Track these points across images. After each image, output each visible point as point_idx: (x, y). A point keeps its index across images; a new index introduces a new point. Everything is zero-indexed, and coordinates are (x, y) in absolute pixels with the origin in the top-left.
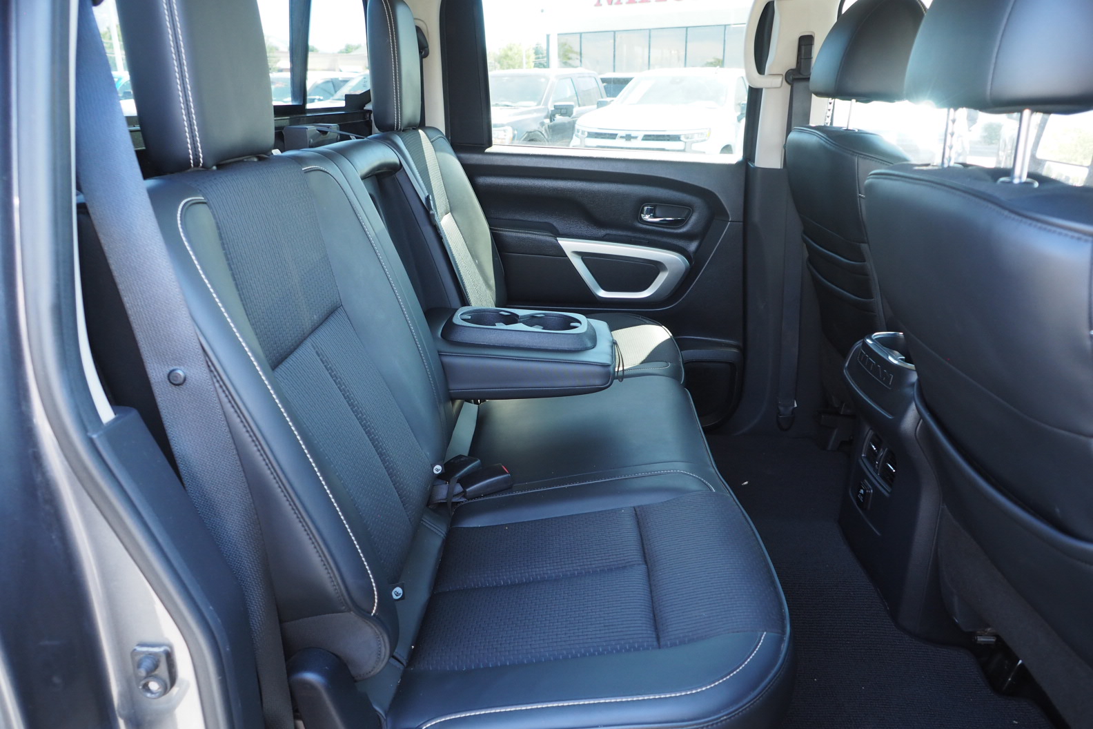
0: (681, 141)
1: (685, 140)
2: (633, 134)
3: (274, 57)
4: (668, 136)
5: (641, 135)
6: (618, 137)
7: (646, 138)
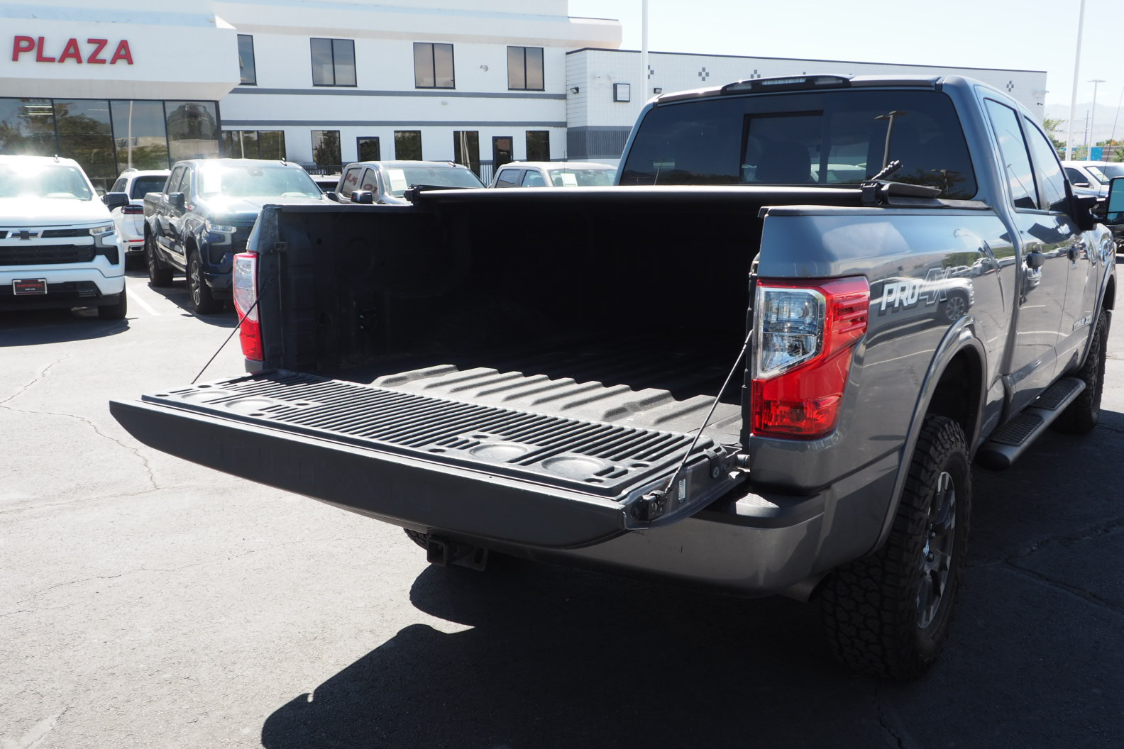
0: (89, 235)
1: (94, 234)
2: (32, 230)
4: (75, 230)
5: (41, 231)
6: (9, 235)
7: (47, 234)
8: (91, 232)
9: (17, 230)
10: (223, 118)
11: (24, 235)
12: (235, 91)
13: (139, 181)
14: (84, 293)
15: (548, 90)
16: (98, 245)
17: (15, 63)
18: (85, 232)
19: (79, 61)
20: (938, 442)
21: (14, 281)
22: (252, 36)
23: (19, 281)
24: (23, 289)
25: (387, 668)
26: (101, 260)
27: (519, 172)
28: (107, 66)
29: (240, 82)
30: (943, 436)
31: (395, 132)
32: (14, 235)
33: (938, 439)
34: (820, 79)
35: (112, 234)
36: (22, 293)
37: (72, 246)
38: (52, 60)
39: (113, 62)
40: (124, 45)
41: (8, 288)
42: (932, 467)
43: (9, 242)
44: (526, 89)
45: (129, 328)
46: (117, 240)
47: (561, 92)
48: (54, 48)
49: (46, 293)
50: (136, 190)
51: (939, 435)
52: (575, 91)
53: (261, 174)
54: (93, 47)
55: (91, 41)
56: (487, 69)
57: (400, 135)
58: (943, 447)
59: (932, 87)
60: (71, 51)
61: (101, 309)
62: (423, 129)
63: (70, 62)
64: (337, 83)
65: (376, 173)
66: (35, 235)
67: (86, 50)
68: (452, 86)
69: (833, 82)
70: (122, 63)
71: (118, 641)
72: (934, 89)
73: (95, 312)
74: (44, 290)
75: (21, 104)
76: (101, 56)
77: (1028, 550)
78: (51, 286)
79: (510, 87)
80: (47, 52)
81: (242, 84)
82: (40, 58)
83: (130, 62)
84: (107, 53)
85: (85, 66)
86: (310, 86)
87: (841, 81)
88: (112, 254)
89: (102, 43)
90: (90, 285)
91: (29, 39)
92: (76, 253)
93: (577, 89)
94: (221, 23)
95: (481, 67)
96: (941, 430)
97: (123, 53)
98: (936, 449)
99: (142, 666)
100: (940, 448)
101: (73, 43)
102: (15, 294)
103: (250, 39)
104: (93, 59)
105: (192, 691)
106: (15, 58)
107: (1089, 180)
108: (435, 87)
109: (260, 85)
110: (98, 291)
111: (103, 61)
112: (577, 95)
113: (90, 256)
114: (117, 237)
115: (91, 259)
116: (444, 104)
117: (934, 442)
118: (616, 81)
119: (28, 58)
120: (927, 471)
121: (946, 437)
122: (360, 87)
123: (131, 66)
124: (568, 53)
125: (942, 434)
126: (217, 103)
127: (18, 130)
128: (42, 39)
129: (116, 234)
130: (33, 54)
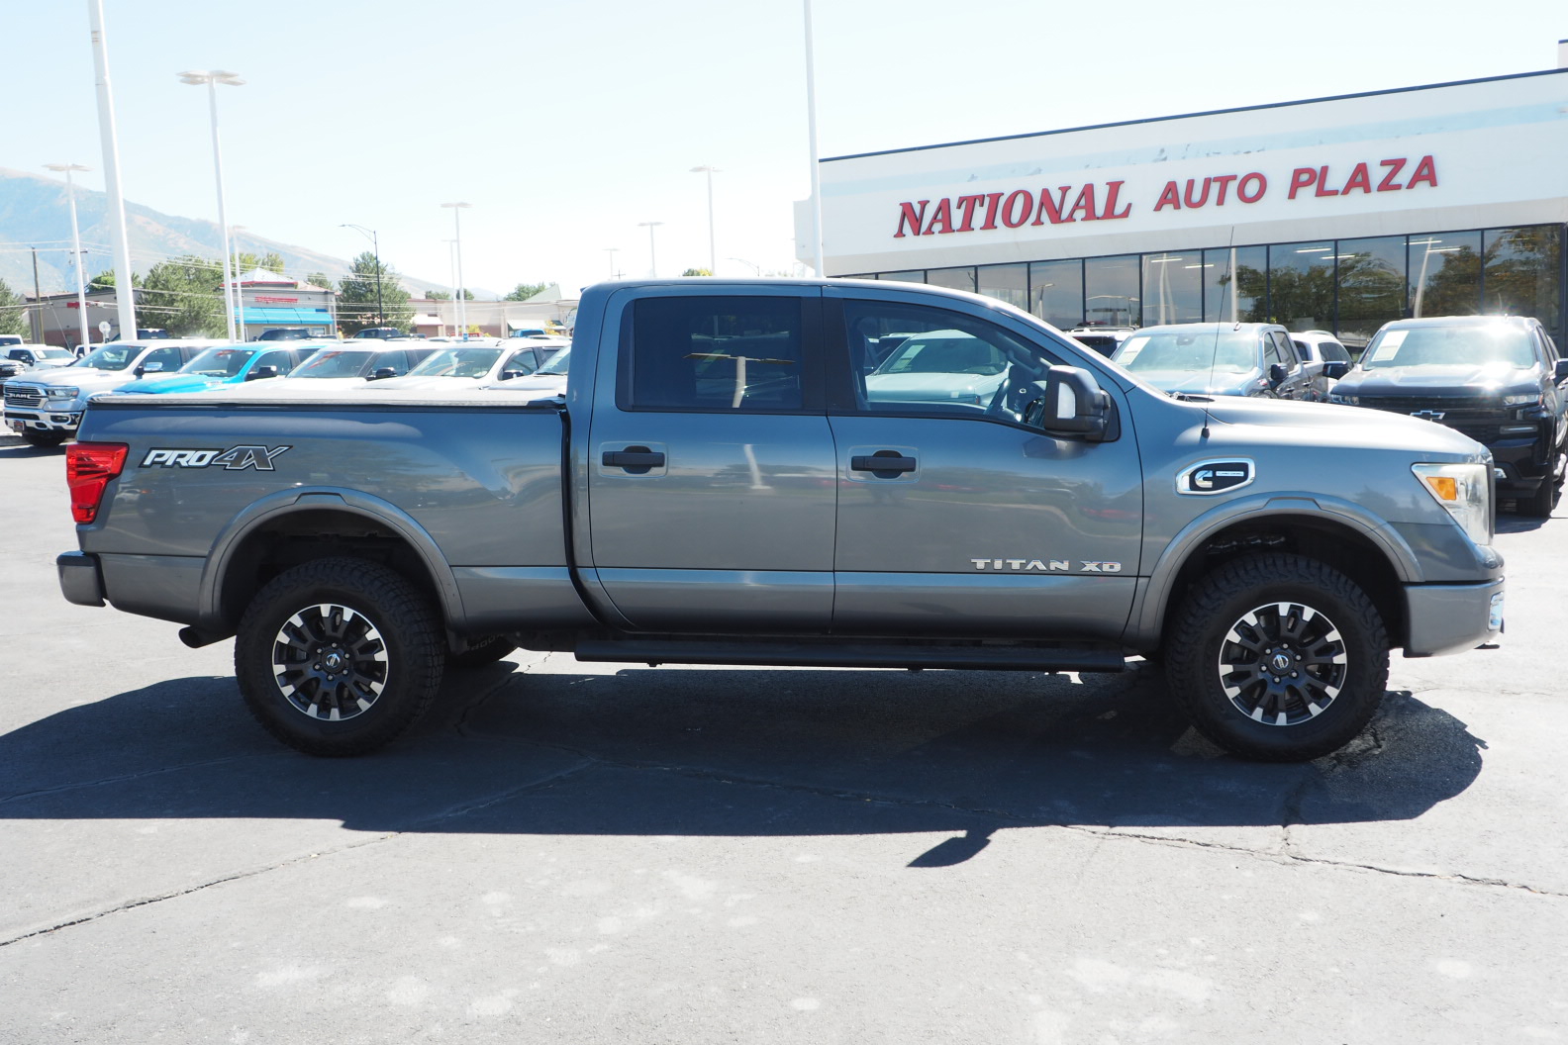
3: (407, 310)
17: (1292, 200)
19: (1367, 190)
28: (1403, 192)
38: (1335, 193)
39: (1411, 186)
40: (1427, 162)
48: (1338, 178)
54: (1387, 170)
55: (1384, 163)
63: (1358, 192)
67: (1377, 175)
70: (1423, 187)
76: (1396, 180)
80: (1329, 186)
82: (1321, 192)
83: (1434, 183)
84: (1404, 176)
85: (1375, 195)
89: (1398, 164)
91: (1310, 171)
97: (1427, 172)
101: (1362, 169)
104: (1386, 186)
106: (1292, 195)
111: (1398, 187)
119: (1307, 193)
123: (1434, 188)
128: (1325, 169)
130: (1313, 188)
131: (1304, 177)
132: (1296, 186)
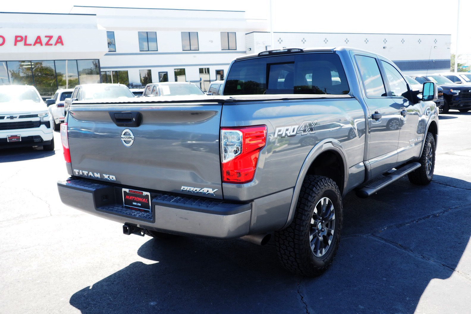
0: (38, 117)
1: (40, 116)
2: (14, 116)
4: (32, 115)
5: (18, 116)
6: (5, 118)
7: (21, 117)
8: (39, 116)
9: (9, 116)
10: (101, 66)
11: (12, 118)
12: (106, 55)
13: (63, 94)
14: (36, 140)
15: (238, 50)
16: (42, 121)
17: (15, 46)
18: (36, 116)
19: (42, 45)
20: (318, 186)
21: (8, 136)
22: (114, 32)
23: (10, 136)
24: (11, 139)
25: (120, 277)
26: (43, 127)
27: (218, 85)
28: (53, 46)
29: (108, 51)
30: (320, 184)
31: (175, 69)
32: (7, 118)
33: (317, 184)
34: (293, 49)
35: (47, 116)
36: (11, 141)
37: (31, 122)
38: (30, 45)
39: (56, 44)
40: (60, 38)
41: (5, 139)
42: (314, 195)
43: (5, 120)
44: (229, 49)
45: (55, 154)
46: (50, 119)
47: (244, 50)
48: (31, 40)
49: (21, 140)
50: (62, 97)
51: (319, 183)
52: (250, 50)
53: (109, 90)
54: (48, 39)
55: (46, 37)
56: (212, 42)
57: (176, 70)
58: (320, 188)
59: (332, 51)
60: (38, 41)
61: (44, 146)
62: (186, 68)
63: (38, 45)
64: (149, 50)
65: (157, 88)
66: (16, 117)
67: (44, 40)
68: (198, 49)
69: (297, 50)
70: (59, 45)
71: (23, 270)
72: (333, 52)
73: (42, 148)
74: (20, 139)
75: (20, 63)
76: (50, 43)
77: (383, 230)
78: (22, 138)
79: (222, 49)
80: (28, 42)
81: (109, 52)
82: (26, 44)
83: (63, 44)
84: (53, 41)
85: (44, 47)
86: (138, 52)
87: (300, 50)
88: (48, 124)
89: (51, 37)
90: (39, 137)
91: (21, 37)
92: (33, 124)
93: (250, 49)
94: (100, 27)
95: (210, 41)
96: (320, 181)
97: (60, 41)
98: (316, 188)
99: (30, 278)
100: (318, 188)
101: (39, 38)
102: (8, 141)
103: (113, 33)
104: (47, 44)
105: (46, 287)
106: (15, 44)
107: (461, 81)
108: (190, 50)
109: (117, 52)
110: (42, 139)
111: (51, 45)
112: (250, 51)
113: (38, 125)
114: (50, 117)
115: (39, 126)
116: (195, 57)
117: (316, 186)
118: (267, 45)
119: (21, 44)
120: (311, 196)
121: (322, 184)
122: (159, 51)
123: (63, 46)
124: (246, 34)
125: (320, 183)
126: (99, 60)
127: (19, 73)
128: (26, 37)
129: (49, 116)
130: (23, 42)
131: (19, 39)
132: (16, 41)
